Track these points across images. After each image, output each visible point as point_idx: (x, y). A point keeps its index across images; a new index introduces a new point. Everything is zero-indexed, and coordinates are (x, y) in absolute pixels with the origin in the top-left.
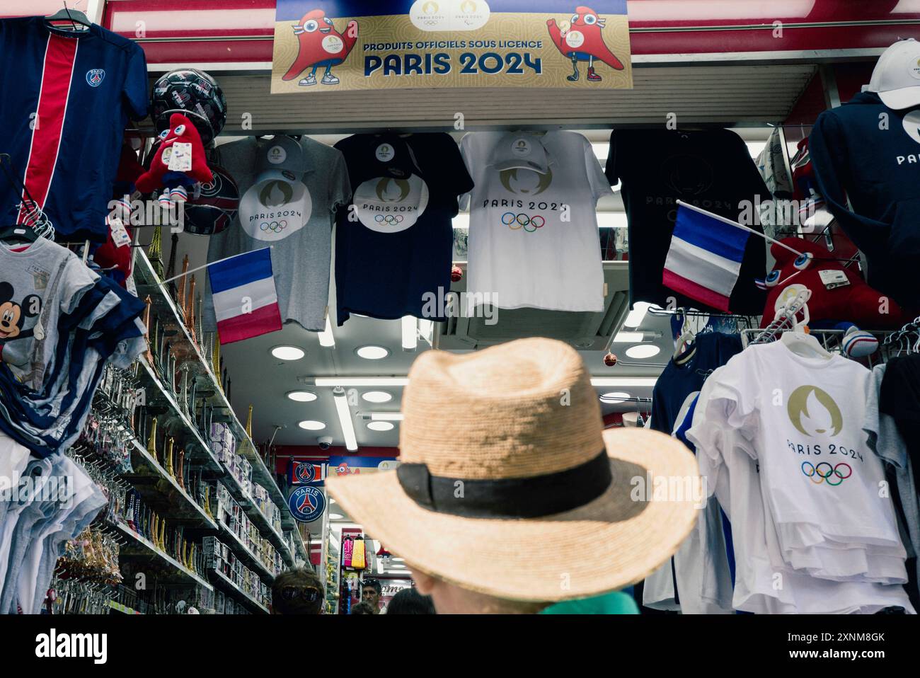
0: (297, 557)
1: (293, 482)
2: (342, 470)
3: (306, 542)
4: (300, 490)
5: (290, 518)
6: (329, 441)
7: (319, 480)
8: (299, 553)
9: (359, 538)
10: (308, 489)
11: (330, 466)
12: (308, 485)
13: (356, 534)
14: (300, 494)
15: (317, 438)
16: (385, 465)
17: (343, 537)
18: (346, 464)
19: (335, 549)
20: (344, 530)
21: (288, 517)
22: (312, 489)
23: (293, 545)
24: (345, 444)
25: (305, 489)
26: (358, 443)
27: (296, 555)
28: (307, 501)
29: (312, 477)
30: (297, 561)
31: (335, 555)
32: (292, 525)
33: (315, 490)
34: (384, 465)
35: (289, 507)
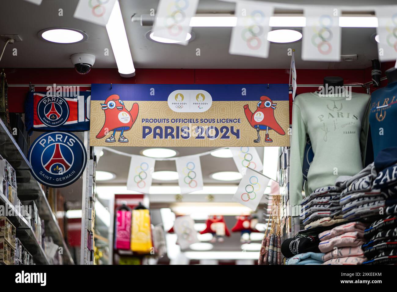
0: (46, 238)
1: (35, 126)
2: (111, 105)
3: (60, 214)
4: (46, 138)
5: (33, 181)
6: (90, 60)
7: (76, 122)
8: (48, 233)
9: (141, 207)
10: (59, 137)
11: (92, 99)
12: (59, 129)
13: (135, 202)
14: (46, 144)
15: (71, 56)
16: (179, 98)
17: (116, 206)
18: (117, 97)
19: (104, 225)
20: (117, 197)
21: (30, 179)
22: (64, 136)
23: (38, 221)
24: (115, 64)
25: (54, 136)
26: (135, 64)
27: (43, 237)
28: (58, 155)
29: (64, 116)
30: (46, 245)
31: (105, 234)
32: (37, 191)
33: (69, 137)
34: (176, 97)
35: (29, 164)
